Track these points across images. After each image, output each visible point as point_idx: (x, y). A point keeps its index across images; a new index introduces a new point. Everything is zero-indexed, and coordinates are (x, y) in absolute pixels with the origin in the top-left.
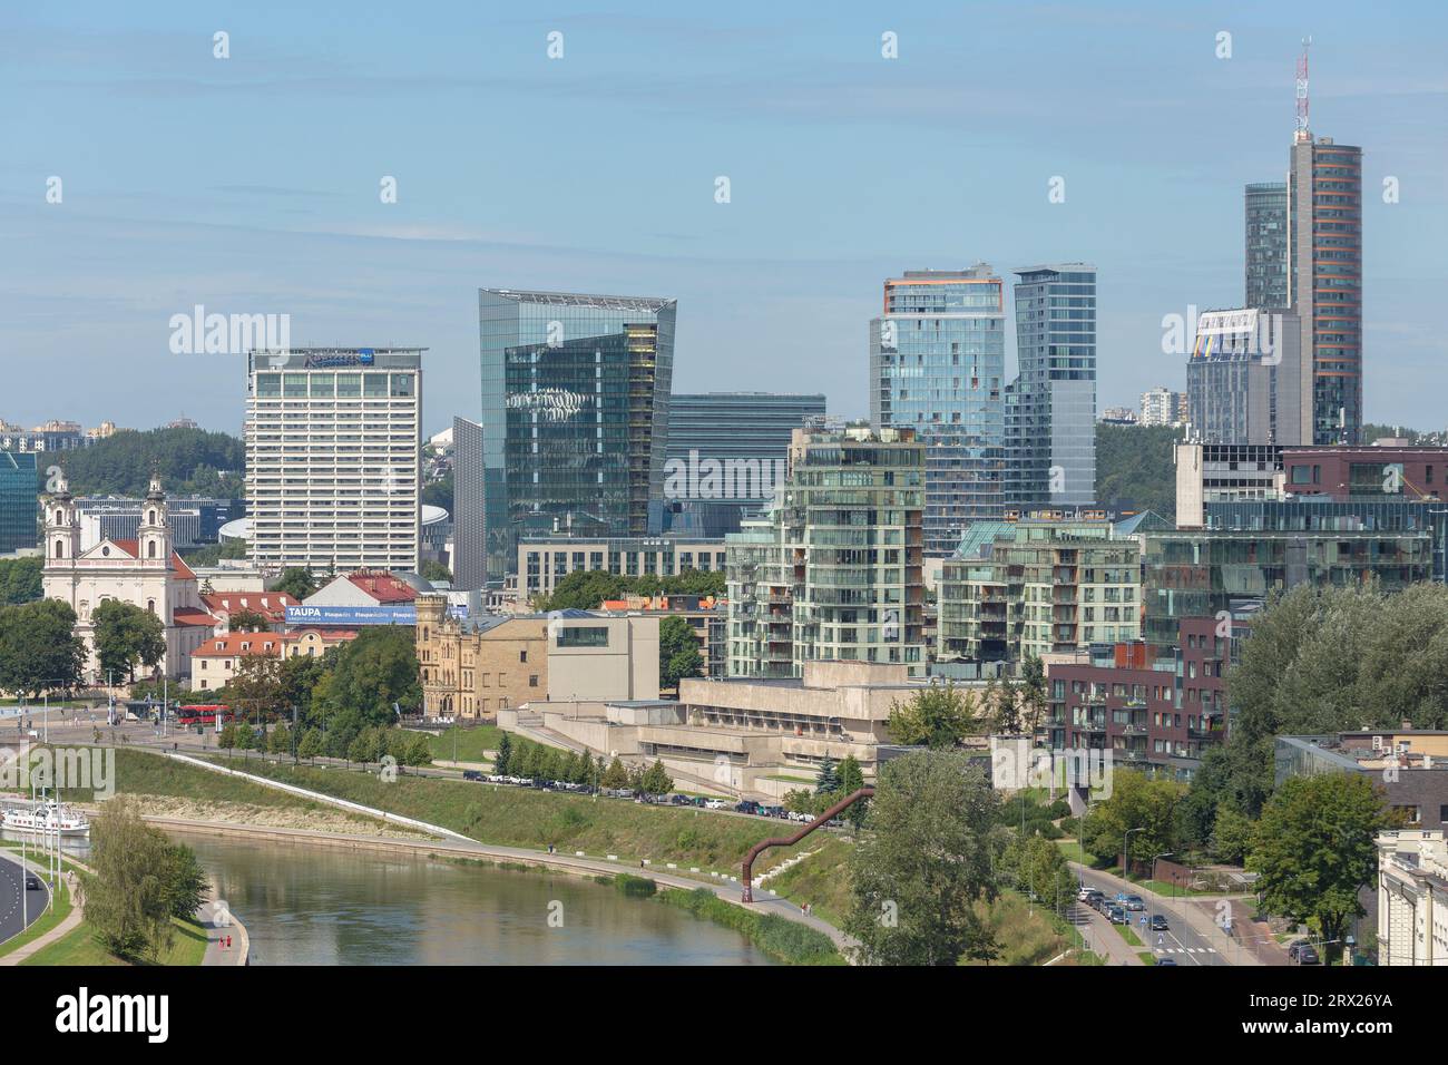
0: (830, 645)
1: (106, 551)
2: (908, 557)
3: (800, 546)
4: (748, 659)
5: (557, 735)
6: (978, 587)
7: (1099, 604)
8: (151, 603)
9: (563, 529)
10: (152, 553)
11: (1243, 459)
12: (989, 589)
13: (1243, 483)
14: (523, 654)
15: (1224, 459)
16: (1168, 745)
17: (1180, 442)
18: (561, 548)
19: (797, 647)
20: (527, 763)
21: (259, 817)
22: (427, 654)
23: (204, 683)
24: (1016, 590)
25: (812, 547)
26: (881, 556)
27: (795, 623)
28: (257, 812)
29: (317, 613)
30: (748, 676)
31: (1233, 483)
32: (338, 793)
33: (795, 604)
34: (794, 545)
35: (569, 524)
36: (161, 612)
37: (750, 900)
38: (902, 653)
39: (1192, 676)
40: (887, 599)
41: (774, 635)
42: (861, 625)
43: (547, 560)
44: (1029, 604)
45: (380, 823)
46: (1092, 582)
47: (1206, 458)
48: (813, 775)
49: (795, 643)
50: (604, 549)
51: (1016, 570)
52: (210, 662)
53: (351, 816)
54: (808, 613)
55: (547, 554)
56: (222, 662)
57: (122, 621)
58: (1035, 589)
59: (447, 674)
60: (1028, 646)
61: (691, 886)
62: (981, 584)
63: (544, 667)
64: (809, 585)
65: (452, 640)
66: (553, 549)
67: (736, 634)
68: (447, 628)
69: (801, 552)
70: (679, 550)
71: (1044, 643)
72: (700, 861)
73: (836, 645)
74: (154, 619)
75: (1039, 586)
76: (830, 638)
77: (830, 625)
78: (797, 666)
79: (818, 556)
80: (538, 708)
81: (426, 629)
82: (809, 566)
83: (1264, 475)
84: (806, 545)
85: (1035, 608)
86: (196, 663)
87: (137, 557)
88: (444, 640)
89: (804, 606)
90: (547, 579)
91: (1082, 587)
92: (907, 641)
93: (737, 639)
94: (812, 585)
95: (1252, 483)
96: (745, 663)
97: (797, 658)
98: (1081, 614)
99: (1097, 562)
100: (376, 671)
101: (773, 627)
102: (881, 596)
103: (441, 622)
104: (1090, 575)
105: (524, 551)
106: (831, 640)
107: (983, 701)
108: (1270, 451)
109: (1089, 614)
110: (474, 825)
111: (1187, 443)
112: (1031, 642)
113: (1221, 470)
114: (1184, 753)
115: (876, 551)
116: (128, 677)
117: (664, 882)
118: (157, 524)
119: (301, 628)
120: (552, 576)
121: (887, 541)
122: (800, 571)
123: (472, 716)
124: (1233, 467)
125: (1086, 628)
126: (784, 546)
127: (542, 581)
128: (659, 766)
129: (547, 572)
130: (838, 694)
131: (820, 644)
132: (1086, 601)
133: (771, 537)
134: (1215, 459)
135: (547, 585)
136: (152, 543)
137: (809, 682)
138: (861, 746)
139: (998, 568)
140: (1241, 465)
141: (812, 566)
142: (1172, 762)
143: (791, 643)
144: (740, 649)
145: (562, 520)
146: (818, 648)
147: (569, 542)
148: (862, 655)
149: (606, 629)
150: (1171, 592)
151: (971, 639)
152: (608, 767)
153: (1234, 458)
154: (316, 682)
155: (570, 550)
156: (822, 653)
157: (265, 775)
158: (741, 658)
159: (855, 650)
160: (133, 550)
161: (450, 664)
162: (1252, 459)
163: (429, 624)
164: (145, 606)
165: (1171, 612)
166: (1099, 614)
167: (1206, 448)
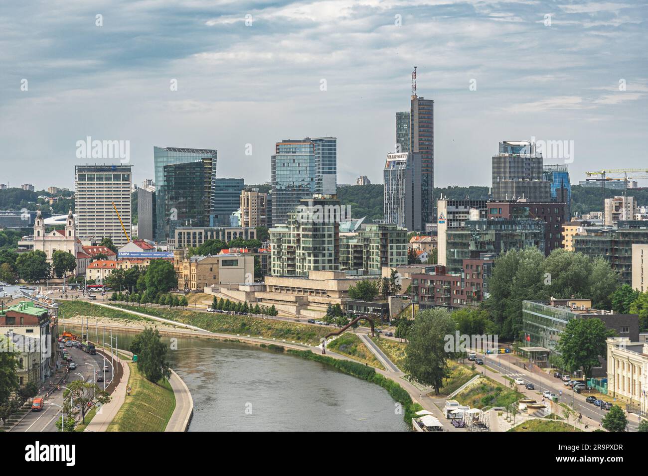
0: (310, 265)
1: (54, 234)
2: (334, 236)
3: (298, 233)
4: (279, 269)
5: (226, 295)
6: (352, 245)
7: (395, 251)
8: (70, 251)
9: (189, 224)
10: (70, 235)
11: (460, 205)
12: (355, 246)
13: (460, 213)
14: (211, 268)
15: (454, 205)
16: (459, 300)
17: (439, 200)
18: (189, 231)
19: (297, 265)
20: (224, 305)
21: (130, 324)
22: (178, 269)
23: (90, 277)
24: (366, 246)
25: (303, 233)
26: (326, 236)
27: (297, 258)
28: (129, 322)
29: (128, 254)
30: (279, 275)
31: (457, 213)
32: (156, 315)
33: (297, 251)
34: (296, 232)
35: (191, 223)
36: (73, 253)
37: (325, 353)
38: (333, 267)
39: (468, 278)
40: (328, 250)
41: (289, 262)
42: (320, 258)
43: (184, 234)
44: (371, 250)
45: (174, 326)
46: (392, 243)
47: (448, 205)
48: (326, 310)
49: (297, 264)
50: (203, 231)
51: (367, 240)
52: (92, 270)
53: (164, 323)
54: (301, 254)
55: (184, 233)
56: (96, 270)
57: (63, 257)
58: (373, 246)
59: (186, 276)
60: (371, 264)
61: (303, 349)
62: (353, 244)
63: (218, 273)
64: (302, 245)
65: (188, 265)
66: (186, 231)
67: (274, 261)
68: (186, 260)
69: (298, 235)
70: (227, 231)
71: (377, 263)
72: (295, 338)
73: (312, 265)
74: (72, 256)
75: (375, 245)
76: (310, 262)
77: (309, 258)
78: (297, 272)
79: (304, 236)
80: (217, 287)
81: (178, 261)
82: (302, 239)
83: (466, 210)
84: (301, 232)
85: (373, 252)
86: (88, 271)
87: (65, 236)
88: (184, 264)
89: (299, 252)
90: (184, 241)
91: (389, 245)
92: (335, 263)
93: (274, 262)
94: (303, 245)
95: (463, 213)
96: (278, 270)
97: (297, 269)
98: (389, 254)
99: (394, 238)
100: (162, 275)
101: (288, 259)
102: (326, 249)
103: (184, 259)
104: (392, 242)
105: (177, 232)
106: (310, 263)
107: (379, 284)
108: (468, 202)
109: (392, 254)
110: (208, 326)
111: (441, 200)
112: (372, 263)
113: (453, 208)
114: (465, 303)
115: (325, 234)
116: (64, 276)
117: (287, 347)
118: (71, 225)
119: (123, 259)
120: (186, 239)
121: (328, 231)
122: (299, 241)
123: (195, 289)
124: (457, 208)
125: (391, 258)
126: (292, 232)
127: (183, 242)
128: (273, 307)
129: (184, 238)
130: (325, 282)
131: (307, 264)
132: (391, 249)
133: (287, 230)
134: (451, 205)
135: (184, 242)
136: (70, 232)
137: (310, 277)
138: (336, 300)
139: (359, 239)
140: (459, 207)
141: (303, 239)
142: (461, 306)
143: (295, 264)
144: (276, 265)
145: (189, 221)
146: (305, 266)
147: (191, 229)
148: (321, 268)
149: (237, 260)
150: (456, 250)
151: (349, 262)
152: (254, 307)
153: (457, 204)
154: (137, 279)
155: (192, 232)
156: (307, 267)
157: (129, 310)
158: (276, 269)
159: (318, 266)
160: (64, 235)
161: (187, 272)
162: (463, 205)
163: (179, 259)
164: (68, 252)
165: (456, 257)
166: (395, 254)
167: (448, 202)
